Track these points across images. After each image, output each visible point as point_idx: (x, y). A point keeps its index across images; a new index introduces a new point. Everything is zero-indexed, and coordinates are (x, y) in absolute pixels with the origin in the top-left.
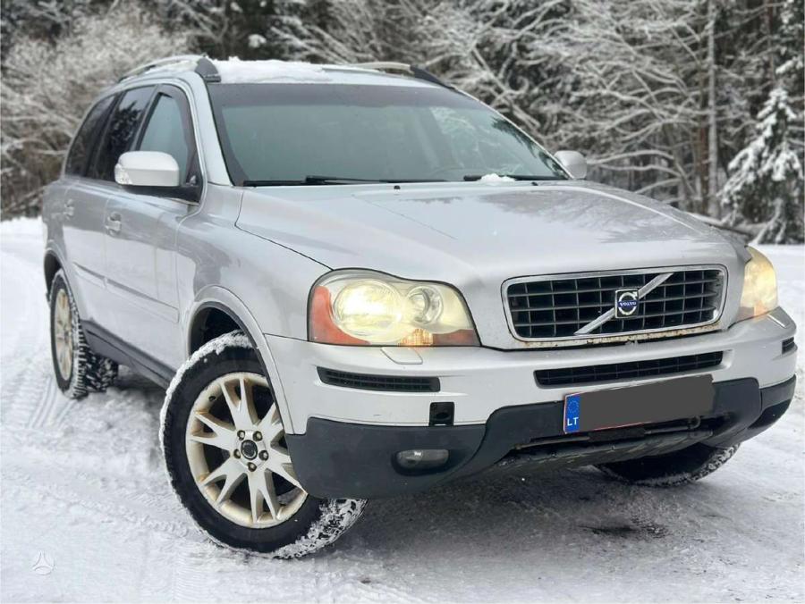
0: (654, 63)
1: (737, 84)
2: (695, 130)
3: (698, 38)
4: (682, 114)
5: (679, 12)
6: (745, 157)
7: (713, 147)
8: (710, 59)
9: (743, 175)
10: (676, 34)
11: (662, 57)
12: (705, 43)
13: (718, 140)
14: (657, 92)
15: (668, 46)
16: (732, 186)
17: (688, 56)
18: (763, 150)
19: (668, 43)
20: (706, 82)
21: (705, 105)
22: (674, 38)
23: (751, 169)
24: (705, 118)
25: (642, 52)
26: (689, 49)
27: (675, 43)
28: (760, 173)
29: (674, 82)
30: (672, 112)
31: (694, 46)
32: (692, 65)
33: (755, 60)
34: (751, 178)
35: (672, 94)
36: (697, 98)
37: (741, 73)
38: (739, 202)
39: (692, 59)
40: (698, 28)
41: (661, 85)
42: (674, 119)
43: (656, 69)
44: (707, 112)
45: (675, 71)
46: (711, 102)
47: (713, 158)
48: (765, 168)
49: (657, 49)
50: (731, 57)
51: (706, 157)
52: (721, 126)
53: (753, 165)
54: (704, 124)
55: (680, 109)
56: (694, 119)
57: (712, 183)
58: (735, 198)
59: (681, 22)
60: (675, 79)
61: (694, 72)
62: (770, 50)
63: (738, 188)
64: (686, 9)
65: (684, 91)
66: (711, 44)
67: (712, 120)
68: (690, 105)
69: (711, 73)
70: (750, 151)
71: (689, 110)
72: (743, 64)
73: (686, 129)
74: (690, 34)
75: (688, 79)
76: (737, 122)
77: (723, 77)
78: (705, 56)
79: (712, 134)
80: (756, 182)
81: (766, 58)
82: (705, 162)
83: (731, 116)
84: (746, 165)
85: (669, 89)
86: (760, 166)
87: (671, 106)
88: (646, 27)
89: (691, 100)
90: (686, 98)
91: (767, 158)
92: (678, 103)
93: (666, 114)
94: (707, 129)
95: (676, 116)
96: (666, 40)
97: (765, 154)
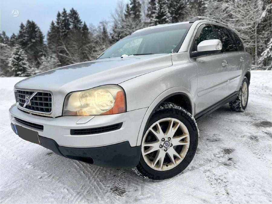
0: (244, 35)
1: (262, 38)
2: (252, 48)
3: (253, 29)
4: (250, 45)
5: (249, 24)
6: (265, 53)
7: (256, 51)
8: (256, 33)
9: (264, 56)
10: (249, 29)
11: (245, 34)
12: (255, 30)
13: (257, 50)
14: (244, 41)
15: (247, 32)
16: (261, 59)
17: (251, 33)
18: (269, 51)
19: (247, 31)
20: (255, 38)
21: (255, 43)
22: (248, 30)
23: (266, 55)
24: (254, 46)
25: (241, 33)
26: (251, 32)
27: (248, 31)
28: (268, 56)
29: (248, 39)
30: (248, 45)
31: (252, 31)
32: (252, 35)
33: (266, 33)
34: (266, 57)
35: (248, 41)
36: (253, 42)
37: (263, 36)
38: (263, 62)
39: (252, 34)
40: (254, 27)
41: (245, 39)
42: (248, 46)
43: (244, 36)
44: (255, 44)
45: (249, 36)
46: (256, 42)
47: (256, 54)
48: (269, 55)
49: (244, 32)
50: (261, 33)
51: (255, 53)
52: (258, 47)
53: (267, 54)
54: (254, 47)
55: (250, 44)
56: (253, 46)
57: (256, 59)
58: (262, 61)
59: (250, 26)
60: (248, 38)
61: (252, 36)
62: (269, 31)
63: (263, 59)
64: (251, 23)
65: (250, 40)
66: (256, 30)
67: (256, 46)
68: (252, 43)
69: (256, 36)
70: (266, 51)
71: (252, 44)
72: (264, 34)
73: (250, 48)
74: (251, 28)
75: (251, 38)
76: (262, 46)
77: (258, 37)
78: (255, 33)
79: (256, 49)
80: (268, 57)
81: (269, 32)
82: (254, 54)
83: (260, 45)
84: (265, 54)
85: (247, 40)
86: (268, 54)
87: (247, 43)
88: (242, 28)
89: (252, 42)
90: (250, 42)
91: (270, 53)
92: (249, 43)
93: (246, 45)
94: (255, 48)
95: (249, 45)
96: (246, 30)
97: (269, 52)
